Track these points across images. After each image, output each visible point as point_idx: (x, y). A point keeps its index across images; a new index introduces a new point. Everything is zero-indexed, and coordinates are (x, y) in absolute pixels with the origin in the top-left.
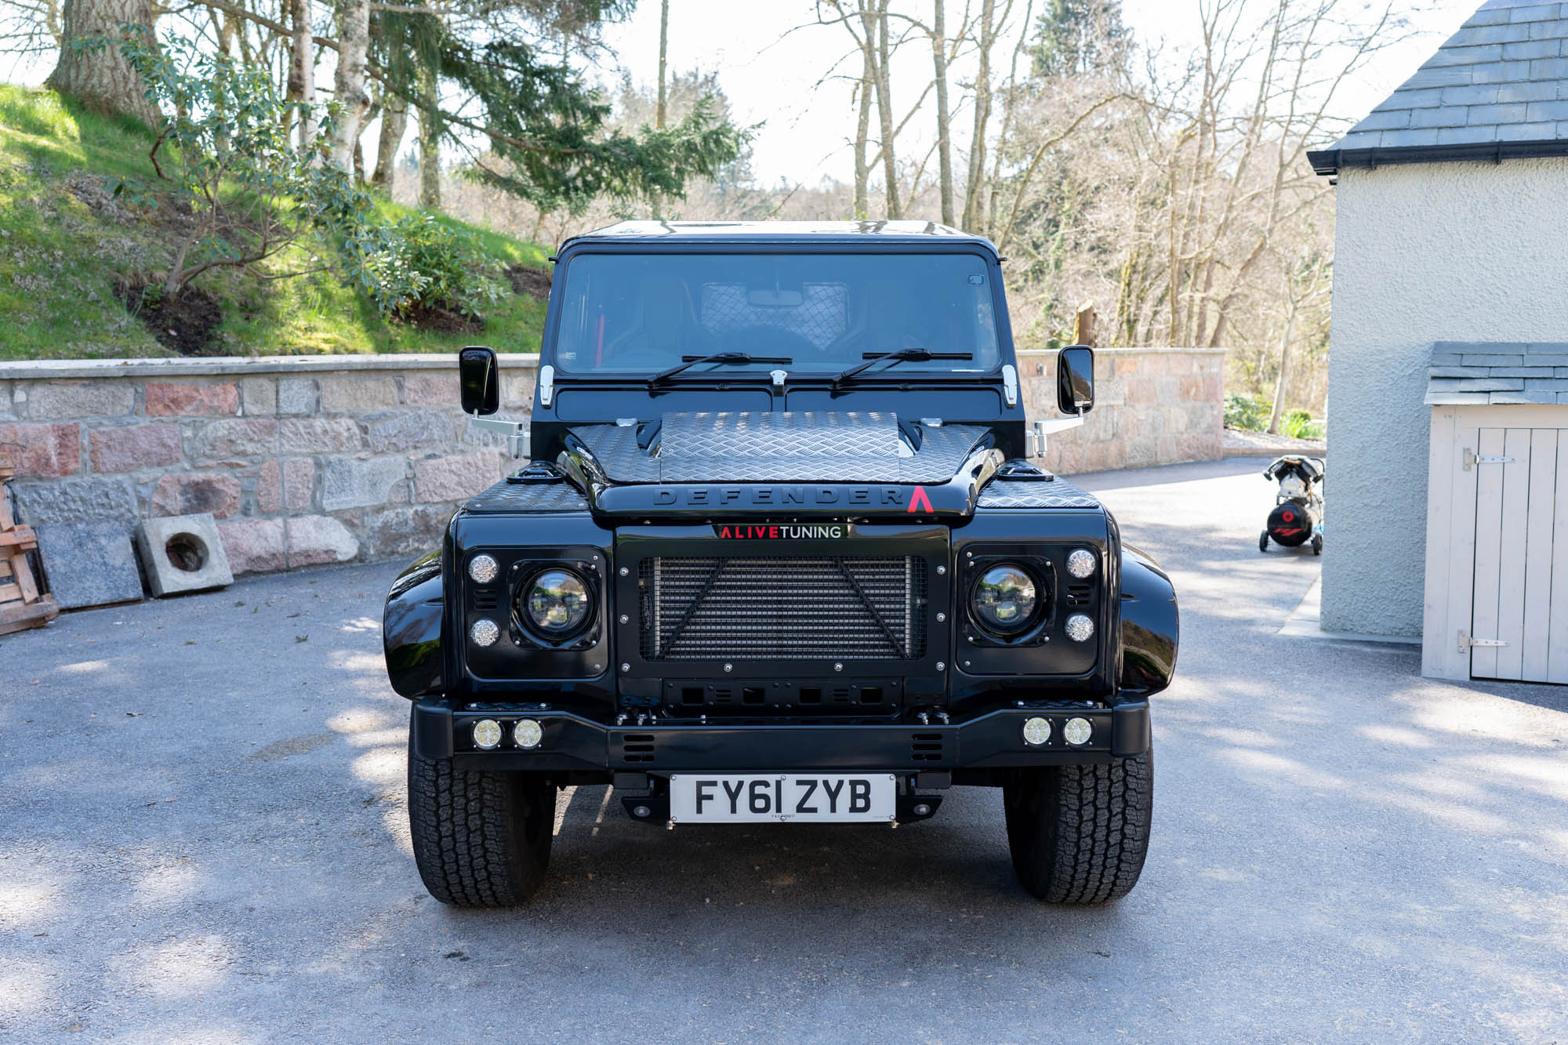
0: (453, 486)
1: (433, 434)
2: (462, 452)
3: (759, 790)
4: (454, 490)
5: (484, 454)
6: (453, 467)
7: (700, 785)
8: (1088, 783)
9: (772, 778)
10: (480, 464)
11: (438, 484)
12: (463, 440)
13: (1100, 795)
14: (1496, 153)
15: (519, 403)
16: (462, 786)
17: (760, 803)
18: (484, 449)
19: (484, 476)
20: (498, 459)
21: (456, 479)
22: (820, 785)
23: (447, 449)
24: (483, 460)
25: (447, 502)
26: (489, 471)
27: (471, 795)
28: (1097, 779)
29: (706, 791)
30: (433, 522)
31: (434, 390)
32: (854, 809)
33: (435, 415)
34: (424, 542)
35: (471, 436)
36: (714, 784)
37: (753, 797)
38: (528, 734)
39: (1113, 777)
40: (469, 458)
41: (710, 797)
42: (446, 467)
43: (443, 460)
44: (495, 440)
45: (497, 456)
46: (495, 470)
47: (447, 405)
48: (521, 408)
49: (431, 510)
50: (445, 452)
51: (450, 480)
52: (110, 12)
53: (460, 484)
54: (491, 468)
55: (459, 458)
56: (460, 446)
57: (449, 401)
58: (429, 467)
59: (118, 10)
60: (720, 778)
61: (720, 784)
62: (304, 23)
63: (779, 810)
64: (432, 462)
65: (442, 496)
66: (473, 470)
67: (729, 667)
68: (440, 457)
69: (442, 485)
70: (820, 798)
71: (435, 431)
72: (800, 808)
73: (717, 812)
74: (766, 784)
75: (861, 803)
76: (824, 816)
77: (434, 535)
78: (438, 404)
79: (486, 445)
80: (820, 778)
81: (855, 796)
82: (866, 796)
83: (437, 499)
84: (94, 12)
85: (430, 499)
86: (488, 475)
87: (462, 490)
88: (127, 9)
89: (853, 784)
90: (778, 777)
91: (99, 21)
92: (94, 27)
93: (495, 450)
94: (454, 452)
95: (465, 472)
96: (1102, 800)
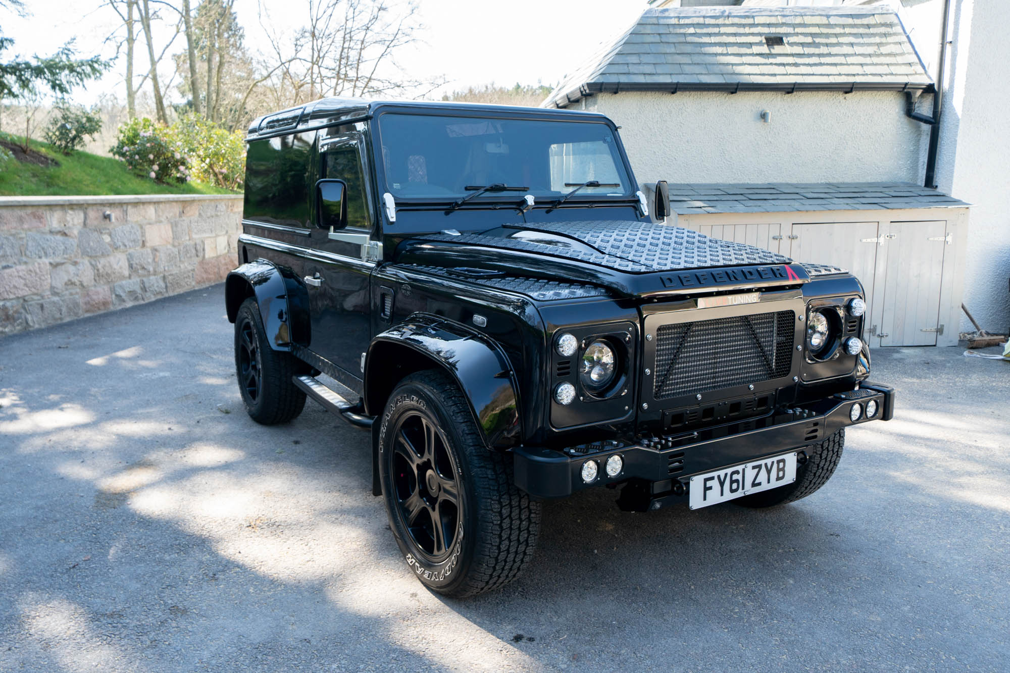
0: (22, 286)
1: (6, 252)
2: (26, 263)
3: (735, 477)
4: (22, 290)
5: (39, 264)
6: (21, 274)
7: (705, 481)
9: (740, 468)
10: (38, 271)
11: (12, 286)
12: (25, 255)
14: (673, 89)
15: (59, 229)
16: (517, 511)
17: (735, 486)
18: (39, 260)
19: (40, 279)
20: (48, 267)
21: (23, 281)
22: (763, 467)
23: (16, 261)
24: (39, 268)
25: (18, 298)
26: (43, 275)
27: (523, 517)
29: (709, 484)
30: (11, 312)
31: (5, 221)
32: (778, 478)
33: (6, 238)
34: (5, 327)
35: (31, 252)
36: (712, 478)
37: (732, 482)
38: (615, 466)
40: (30, 267)
41: (710, 488)
42: (16, 274)
43: (14, 269)
44: (46, 254)
45: (48, 264)
46: (47, 274)
47: (13, 231)
48: (60, 232)
49: (8, 304)
50: (15, 263)
51: (20, 283)
53: (26, 285)
54: (45, 273)
55: (23, 267)
56: (24, 259)
57: (15, 228)
58: (5, 275)
60: (715, 474)
61: (716, 478)
63: (743, 488)
64: (7, 271)
65: (15, 294)
66: (33, 275)
68: (11, 267)
69: (15, 287)
70: (763, 475)
71: (7, 249)
72: (754, 485)
73: (715, 498)
74: (737, 472)
75: (781, 474)
76: (765, 487)
77: (12, 321)
78: (9, 231)
79: (40, 257)
80: (762, 462)
81: (778, 471)
82: (783, 469)
83: (12, 296)
85: (7, 297)
86: (43, 278)
87: (27, 289)
89: (778, 462)
90: (743, 466)
93: (46, 261)
94: (20, 264)
95: (28, 277)
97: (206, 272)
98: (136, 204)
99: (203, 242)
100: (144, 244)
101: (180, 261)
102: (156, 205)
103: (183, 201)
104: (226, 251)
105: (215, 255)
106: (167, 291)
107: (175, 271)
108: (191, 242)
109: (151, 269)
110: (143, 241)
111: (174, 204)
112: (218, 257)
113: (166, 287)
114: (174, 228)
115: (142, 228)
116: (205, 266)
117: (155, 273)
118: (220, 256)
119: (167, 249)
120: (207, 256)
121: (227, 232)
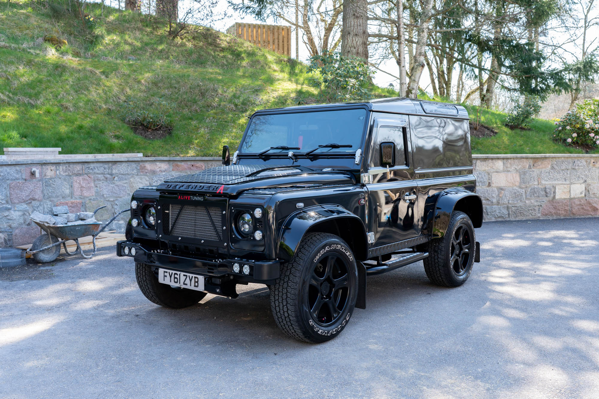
3: (176, 276)
7: (165, 272)
8: (277, 293)
13: (280, 298)
17: (176, 280)
28: (279, 292)
29: (165, 274)
32: (195, 286)
37: (175, 278)
38: (133, 251)
39: (283, 292)
41: (166, 276)
52: (353, 45)
59: (355, 44)
60: (168, 271)
61: (168, 273)
62: (401, 41)
63: (180, 283)
67: (180, 238)
70: (188, 281)
72: (184, 283)
73: (167, 281)
74: (177, 274)
75: (196, 284)
76: (188, 287)
80: (188, 275)
81: (195, 282)
82: (197, 282)
84: (348, 46)
88: (358, 43)
89: (195, 278)
90: (179, 272)
91: (349, 48)
92: (348, 51)
96: (280, 300)
97: (555, 208)
98: (485, 159)
99: (555, 188)
100: (489, 185)
101: (526, 198)
102: (505, 161)
103: (534, 158)
104: (583, 195)
105: (568, 197)
106: (509, 216)
107: (520, 204)
108: (540, 186)
109: (495, 201)
110: (489, 183)
111: (525, 160)
112: (571, 199)
113: (509, 214)
114: (522, 176)
115: (489, 174)
116: (555, 204)
117: (498, 203)
118: (574, 198)
119: (513, 189)
120: (557, 197)
121: (585, 181)
